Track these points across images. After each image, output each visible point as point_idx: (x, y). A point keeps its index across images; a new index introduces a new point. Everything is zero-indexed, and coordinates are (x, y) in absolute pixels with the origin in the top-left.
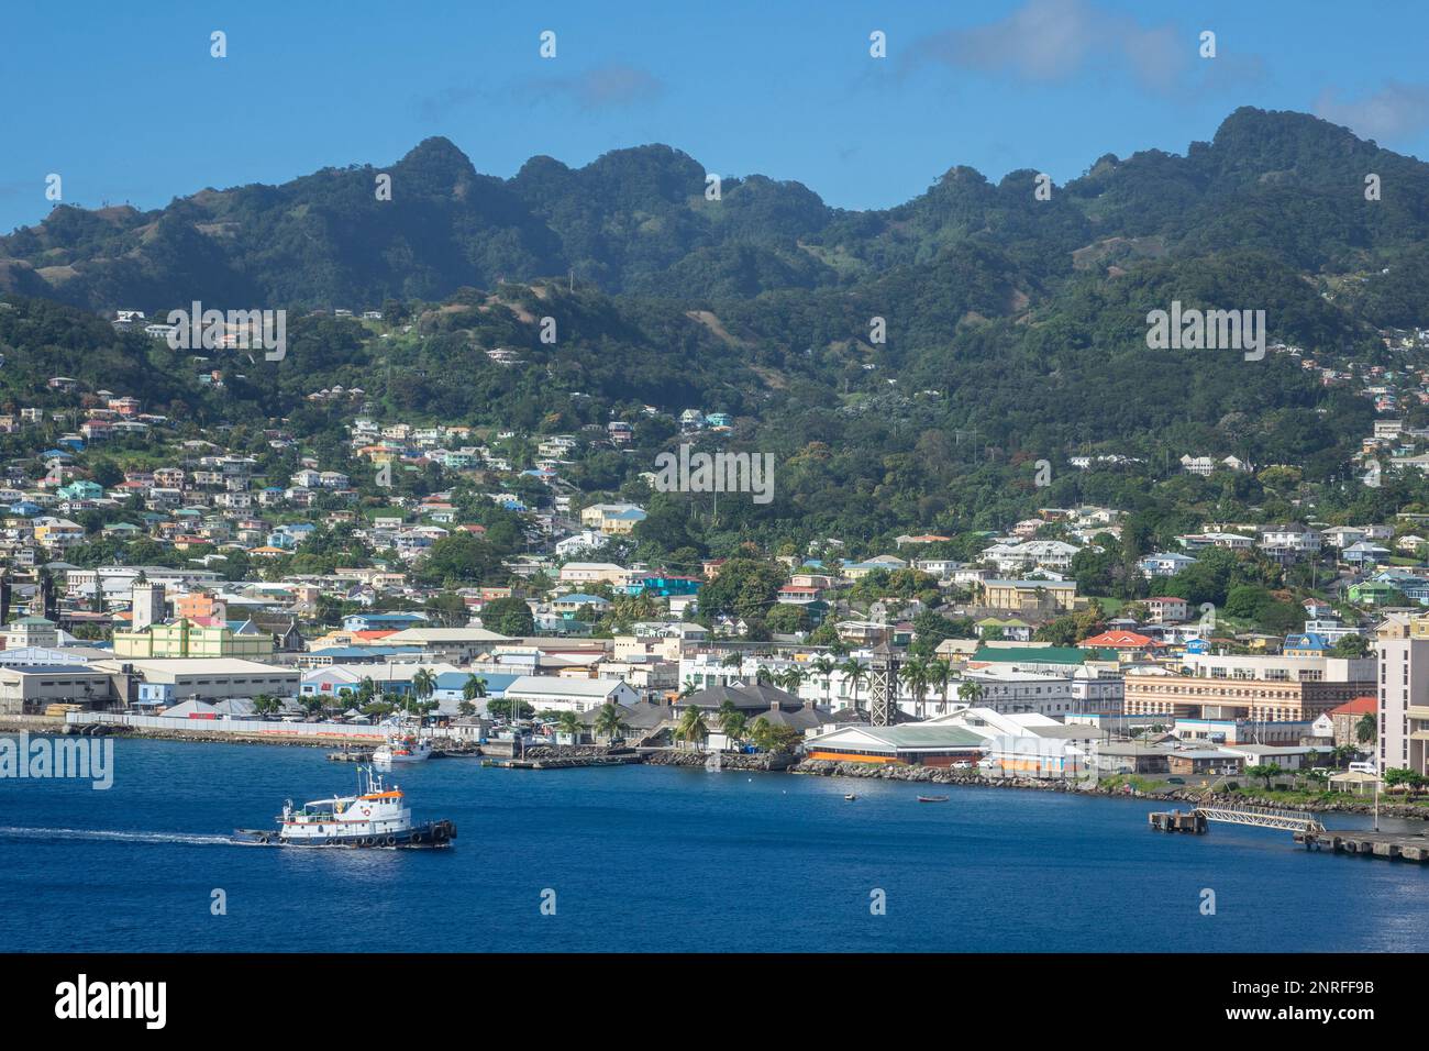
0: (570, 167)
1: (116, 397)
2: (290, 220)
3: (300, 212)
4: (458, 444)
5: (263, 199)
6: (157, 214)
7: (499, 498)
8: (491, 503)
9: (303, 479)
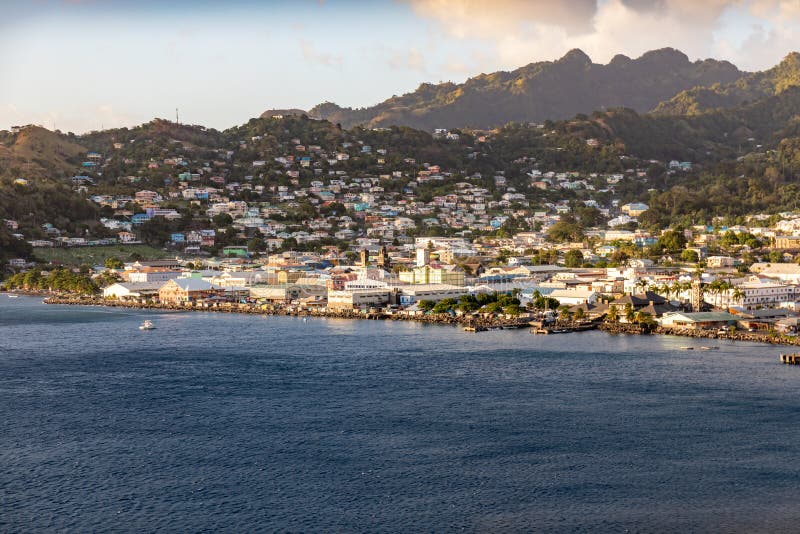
0: (632, 58)
1: (431, 166)
2: (515, 85)
3: (520, 82)
4: (573, 179)
5: (503, 76)
6: (461, 85)
7: (587, 202)
8: (584, 206)
9: (507, 197)
